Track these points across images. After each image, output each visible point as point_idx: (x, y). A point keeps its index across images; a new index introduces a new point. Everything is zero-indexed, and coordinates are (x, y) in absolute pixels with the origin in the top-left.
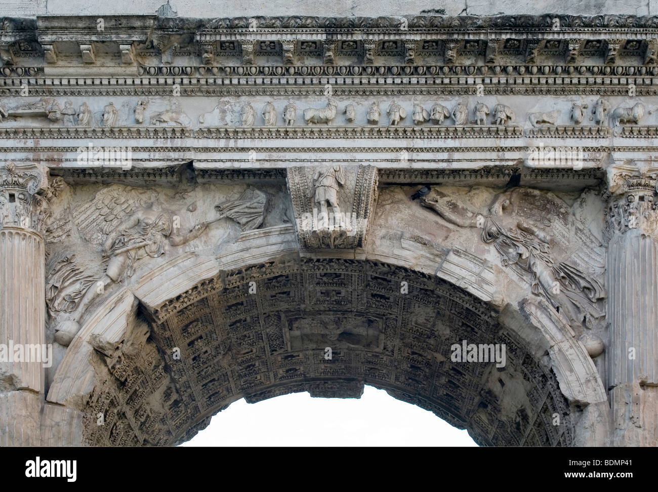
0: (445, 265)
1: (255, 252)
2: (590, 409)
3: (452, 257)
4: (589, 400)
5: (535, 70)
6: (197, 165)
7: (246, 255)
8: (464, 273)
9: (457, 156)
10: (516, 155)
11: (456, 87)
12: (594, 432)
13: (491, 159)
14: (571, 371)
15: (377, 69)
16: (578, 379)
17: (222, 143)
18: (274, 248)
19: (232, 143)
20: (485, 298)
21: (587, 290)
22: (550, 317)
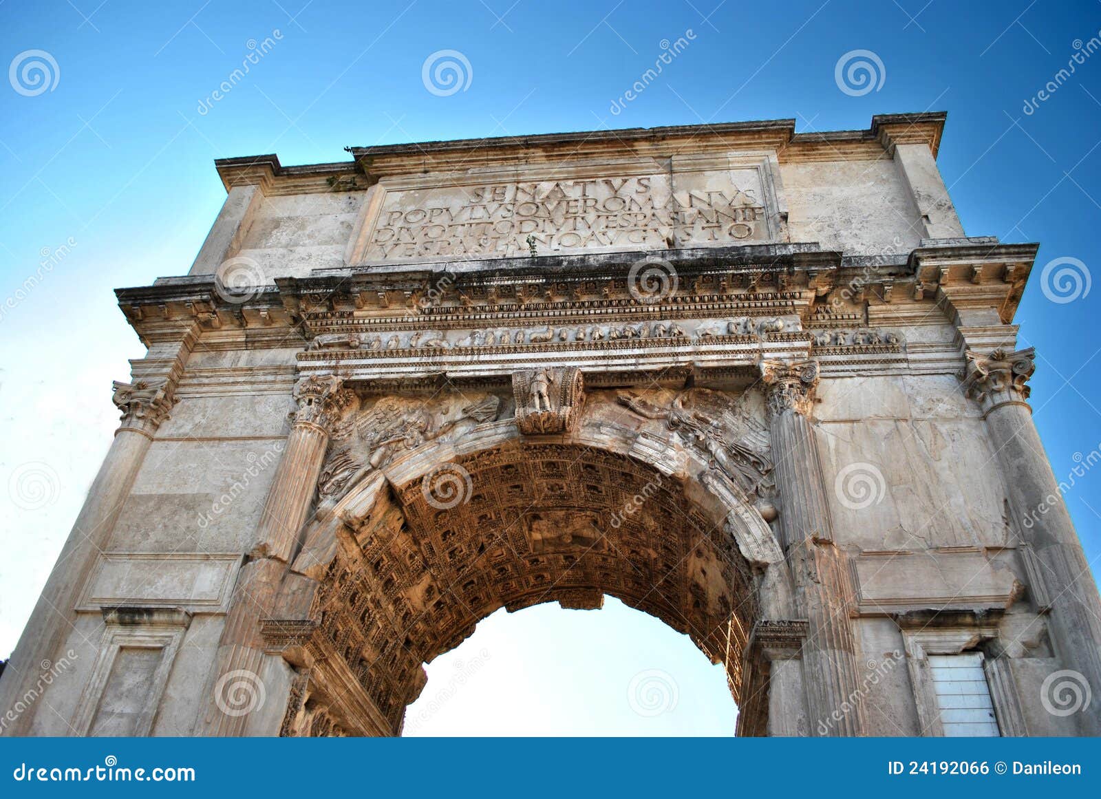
0: (636, 446)
1: (485, 440)
2: (770, 569)
3: (641, 439)
4: (768, 560)
5: (697, 299)
6: (448, 374)
7: (478, 442)
8: (651, 451)
9: (641, 361)
10: (688, 358)
11: (641, 315)
12: (776, 592)
13: (668, 362)
14: (749, 533)
15: (583, 303)
16: (756, 541)
17: (469, 358)
18: (499, 437)
19: (475, 358)
20: (669, 472)
21: (756, 464)
22: (725, 485)
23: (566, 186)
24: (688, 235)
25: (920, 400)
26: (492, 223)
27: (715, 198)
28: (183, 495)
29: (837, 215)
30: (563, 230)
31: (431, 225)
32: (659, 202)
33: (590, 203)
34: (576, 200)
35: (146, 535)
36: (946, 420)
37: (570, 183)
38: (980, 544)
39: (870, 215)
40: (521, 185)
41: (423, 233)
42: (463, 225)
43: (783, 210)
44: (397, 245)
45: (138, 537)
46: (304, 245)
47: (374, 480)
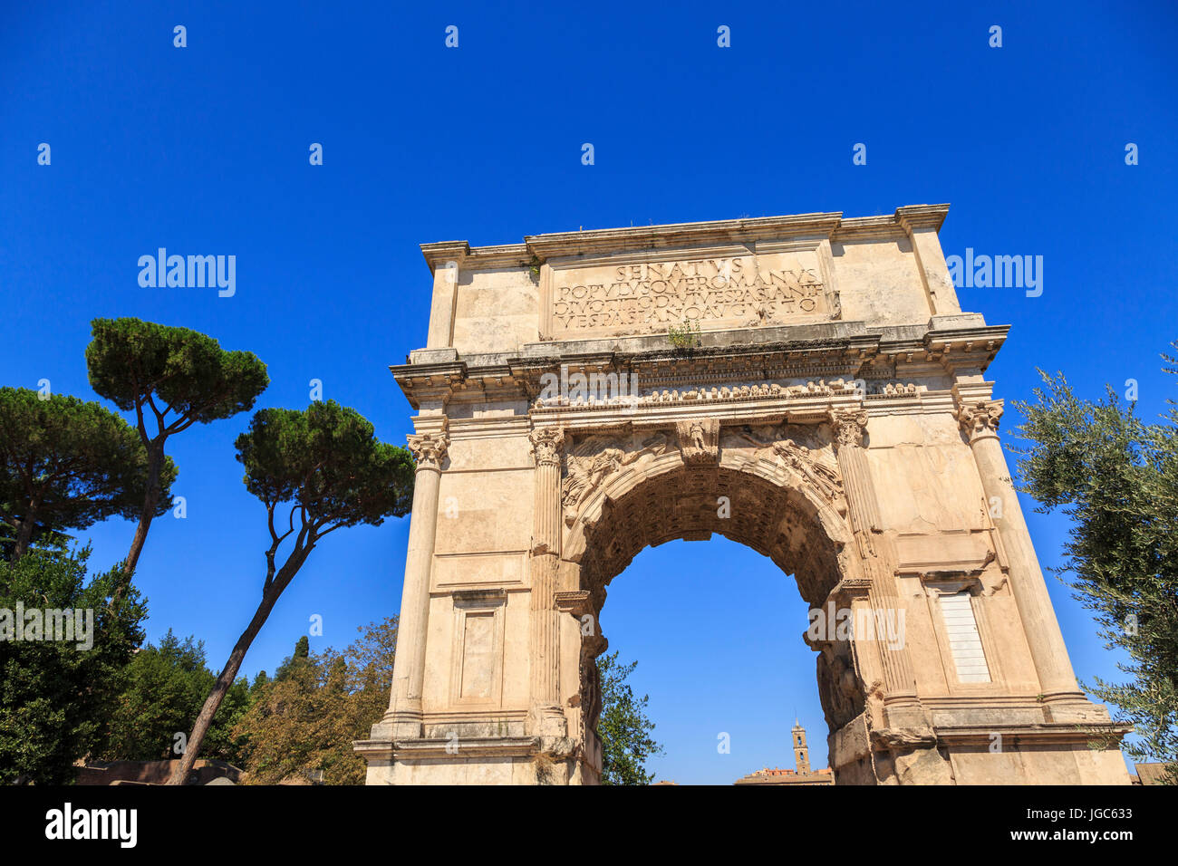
0: (758, 468)
1: (663, 466)
2: (847, 546)
3: (761, 463)
4: (845, 540)
6: (633, 423)
7: (659, 468)
8: (766, 471)
9: (756, 411)
10: (785, 409)
11: (751, 377)
12: (850, 560)
13: (773, 412)
14: (832, 524)
16: (836, 529)
17: (645, 412)
18: (673, 464)
19: (650, 411)
20: (780, 485)
21: (831, 477)
22: (815, 493)
23: (683, 266)
24: (773, 308)
25: (930, 432)
26: (636, 299)
27: (788, 277)
28: (475, 512)
29: (872, 288)
30: (687, 306)
31: (592, 299)
32: (750, 280)
33: (702, 281)
34: (692, 279)
35: (459, 539)
36: (946, 445)
37: (685, 263)
38: (967, 528)
39: (894, 287)
40: (650, 265)
41: (588, 307)
42: (616, 300)
43: (836, 289)
44: (572, 317)
45: (454, 541)
46: (502, 315)
47: (599, 496)
